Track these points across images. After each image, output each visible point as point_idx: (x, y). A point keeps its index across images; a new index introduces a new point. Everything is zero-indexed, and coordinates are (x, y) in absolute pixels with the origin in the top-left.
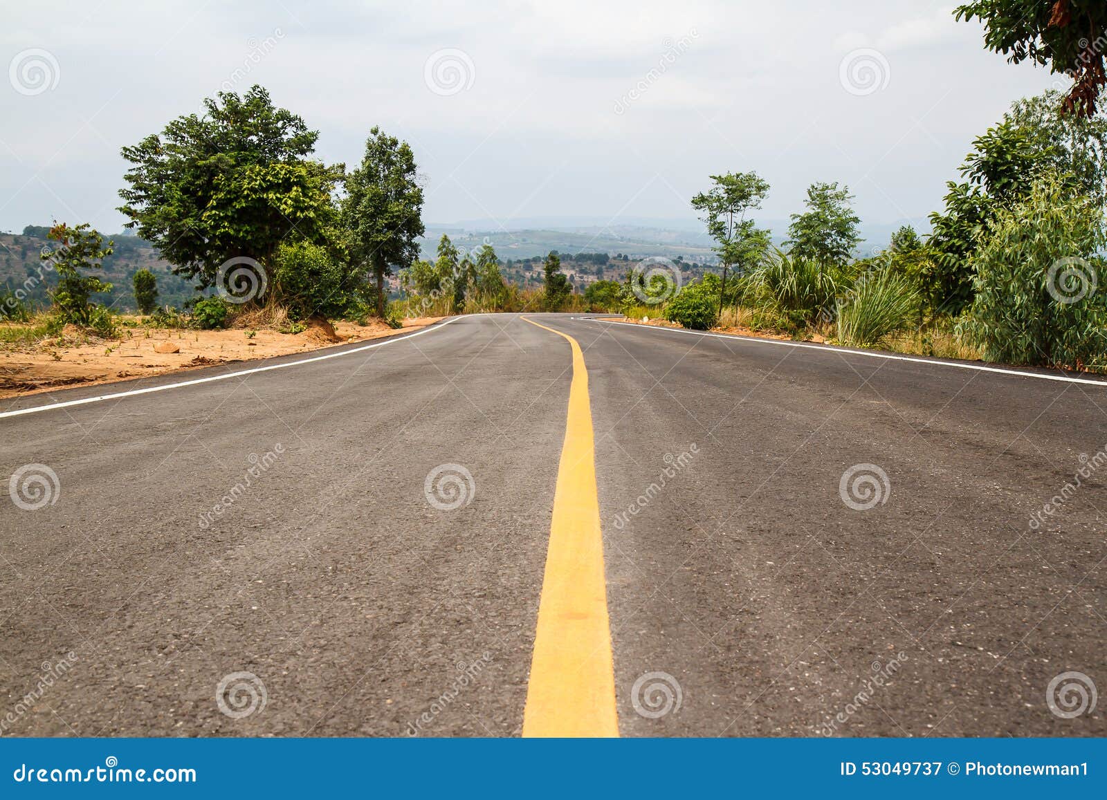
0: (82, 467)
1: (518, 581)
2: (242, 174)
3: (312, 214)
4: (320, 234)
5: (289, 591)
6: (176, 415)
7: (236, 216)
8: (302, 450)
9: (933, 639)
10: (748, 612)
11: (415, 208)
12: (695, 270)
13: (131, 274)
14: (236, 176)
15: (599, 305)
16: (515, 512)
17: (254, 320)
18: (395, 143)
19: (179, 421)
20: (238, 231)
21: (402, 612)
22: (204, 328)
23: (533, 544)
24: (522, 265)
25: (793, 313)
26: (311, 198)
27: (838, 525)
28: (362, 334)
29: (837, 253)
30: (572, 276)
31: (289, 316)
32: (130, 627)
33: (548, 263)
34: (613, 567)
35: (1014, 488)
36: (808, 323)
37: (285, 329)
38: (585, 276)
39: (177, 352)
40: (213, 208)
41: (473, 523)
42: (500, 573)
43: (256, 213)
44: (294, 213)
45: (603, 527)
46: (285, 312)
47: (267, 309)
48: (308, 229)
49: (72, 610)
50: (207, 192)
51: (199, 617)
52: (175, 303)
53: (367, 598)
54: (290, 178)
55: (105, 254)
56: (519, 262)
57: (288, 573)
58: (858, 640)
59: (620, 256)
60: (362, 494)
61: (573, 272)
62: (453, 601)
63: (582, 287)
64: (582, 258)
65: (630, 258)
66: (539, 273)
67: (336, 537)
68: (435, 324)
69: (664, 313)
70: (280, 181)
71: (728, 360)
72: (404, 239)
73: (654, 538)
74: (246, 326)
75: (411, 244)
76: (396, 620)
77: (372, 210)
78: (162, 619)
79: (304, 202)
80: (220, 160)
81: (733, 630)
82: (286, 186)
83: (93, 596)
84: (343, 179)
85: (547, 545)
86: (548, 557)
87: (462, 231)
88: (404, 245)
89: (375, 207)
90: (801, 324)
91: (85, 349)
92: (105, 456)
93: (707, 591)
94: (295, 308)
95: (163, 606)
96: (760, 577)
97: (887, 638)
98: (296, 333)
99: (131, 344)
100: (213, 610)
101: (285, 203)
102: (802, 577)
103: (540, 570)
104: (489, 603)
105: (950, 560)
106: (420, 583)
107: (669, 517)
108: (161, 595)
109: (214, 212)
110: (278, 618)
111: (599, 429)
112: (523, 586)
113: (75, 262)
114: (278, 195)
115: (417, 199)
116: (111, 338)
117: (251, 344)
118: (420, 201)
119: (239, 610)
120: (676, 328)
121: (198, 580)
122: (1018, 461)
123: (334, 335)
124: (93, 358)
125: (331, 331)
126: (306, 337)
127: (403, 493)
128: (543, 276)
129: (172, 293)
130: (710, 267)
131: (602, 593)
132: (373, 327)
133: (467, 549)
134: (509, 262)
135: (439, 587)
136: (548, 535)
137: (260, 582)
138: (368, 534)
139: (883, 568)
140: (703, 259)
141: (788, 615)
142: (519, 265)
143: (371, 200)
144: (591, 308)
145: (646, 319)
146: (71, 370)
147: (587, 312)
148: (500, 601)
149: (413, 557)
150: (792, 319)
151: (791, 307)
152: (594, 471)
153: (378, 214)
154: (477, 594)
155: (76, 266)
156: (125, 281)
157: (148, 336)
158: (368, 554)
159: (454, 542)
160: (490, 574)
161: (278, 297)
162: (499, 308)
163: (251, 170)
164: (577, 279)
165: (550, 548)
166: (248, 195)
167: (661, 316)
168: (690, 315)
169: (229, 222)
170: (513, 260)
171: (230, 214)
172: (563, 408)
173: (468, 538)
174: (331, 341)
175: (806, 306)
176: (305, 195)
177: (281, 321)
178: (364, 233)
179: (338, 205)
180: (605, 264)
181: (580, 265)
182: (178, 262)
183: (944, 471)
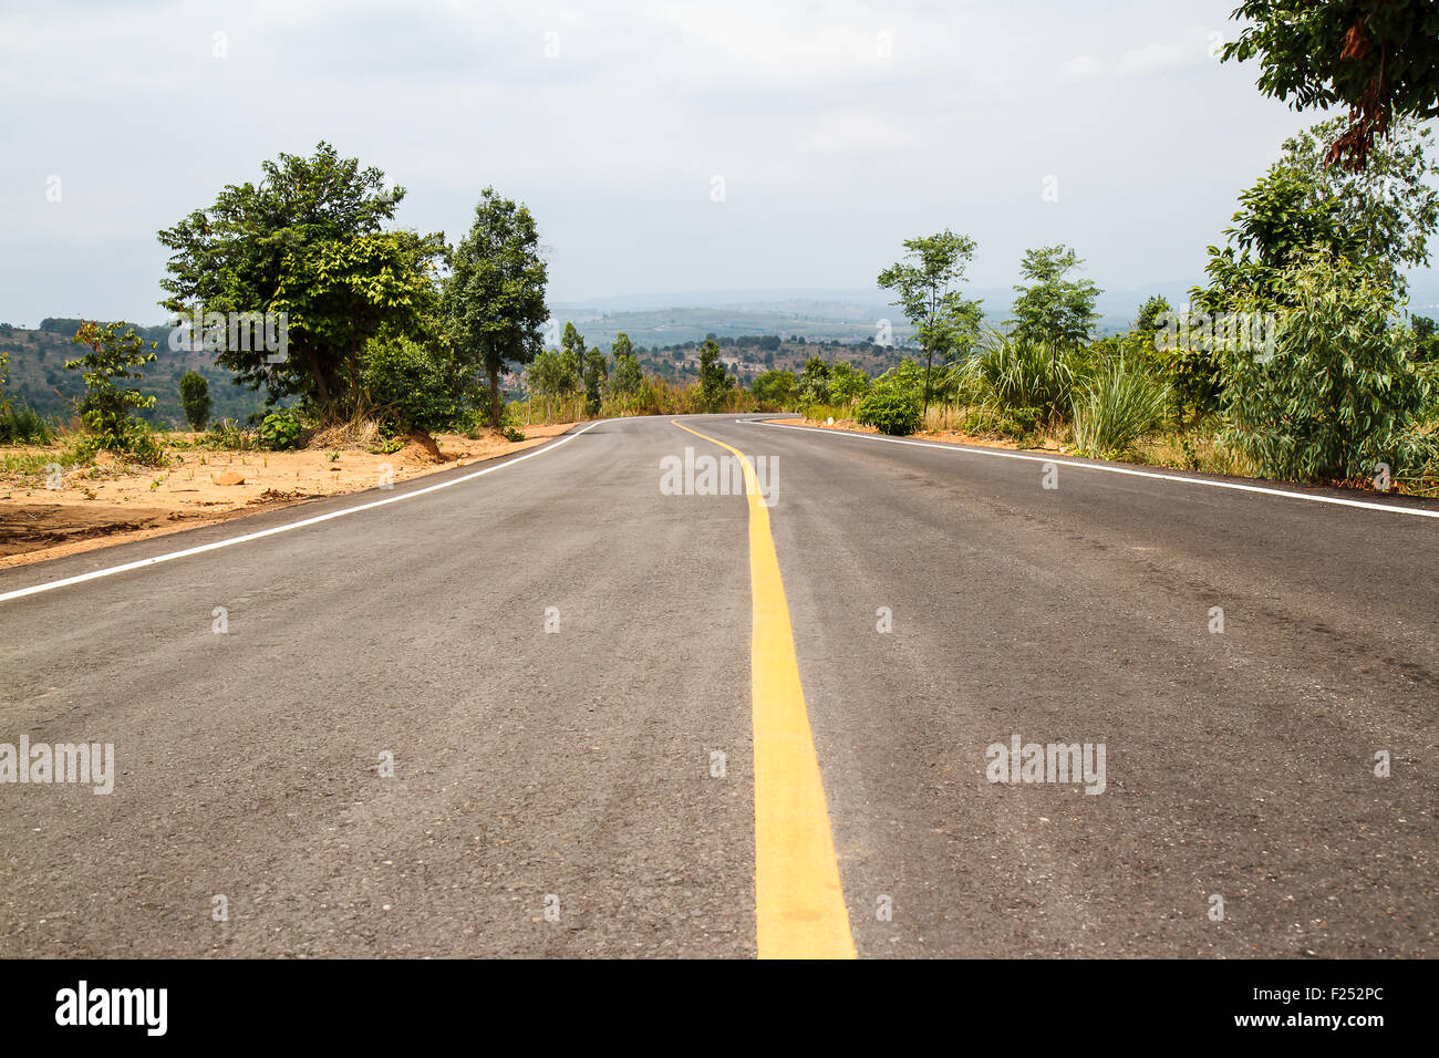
0: (138, 674)
1: (723, 856)
2: (317, 253)
3: (407, 301)
4: (420, 330)
5: (428, 877)
6: (251, 586)
7: (311, 307)
8: (419, 642)
9: (1275, 946)
10: (1028, 904)
11: (536, 289)
12: (889, 354)
13: (177, 375)
14: (310, 255)
15: (771, 402)
16: (706, 741)
17: (337, 437)
18: (511, 207)
19: (255, 595)
20: (314, 326)
21: (578, 912)
22: (274, 450)
23: (735, 794)
24: (671, 353)
25: (1019, 413)
26: (406, 282)
27: (1123, 755)
28: (473, 451)
29: (1074, 335)
30: (734, 366)
31: (382, 432)
32: (229, 942)
33: (704, 350)
34: (843, 834)
35: (1339, 688)
36: (1038, 424)
37: (376, 449)
38: (751, 365)
39: (242, 483)
40: (282, 296)
41: (653, 760)
42: (698, 843)
43: (336, 303)
44: (385, 301)
45: (821, 764)
46: (376, 427)
47: (353, 423)
48: (403, 321)
49: (150, 913)
50: (273, 278)
51: (317, 924)
52: (234, 414)
53: (531, 889)
54: (379, 256)
55: (146, 360)
56: (667, 349)
57: (424, 847)
58: (1177, 948)
59: (794, 338)
60: (503, 714)
61: (735, 360)
62: (642, 892)
63: (748, 379)
64: (745, 342)
65: (807, 341)
66: (693, 363)
67: (479, 785)
68: (564, 434)
69: (854, 414)
70: (367, 261)
71: (943, 484)
72: (524, 328)
73: (889, 780)
74: (326, 445)
75: (532, 335)
76: (572, 925)
77: (482, 292)
78: (268, 929)
79: (397, 286)
80: (285, 236)
81: (1012, 934)
82: (374, 267)
83: (175, 889)
84: (442, 252)
85: (752, 795)
86: (757, 814)
87: (593, 312)
88: (523, 335)
89: (485, 287)
90: (1028, 427)
91: (125, 482)
92: (166, 654)
93: (970, 869)
94: (389, 420)
95: (267, 907)
96: (1035, 844)
97: (1215, 945)
98: (390, 453)
99: (182, 473)
100: (333, 912)
101: (374, 289)
102: (1088, 843)
103: (748, 837)
104: (689, 894)
105: (1277, 810)
106: (596, 862)
107: (903, 746)
108: (264, 887)
109: (283, 302)
110: (419, 924)
111: (794, 602)
112: (731, 865)
113: (109, 371)
114: (365, 279)
115: (541, 278)
116: (157, 466)
117: (334, 469)
118: (542, 279)
119: (367, 910)
120: (870, 434)
121: (308, 861)
122: (1338, 643)
123: (439, 454)
124: (137, 494)
125: (433, 448)
126: (403, 458)
127: (556, 711)
128: (699, 366)
129: (229, 399)
130: (909, 349)
131: (834, 876)
132: (487, 440)
133: (651, 804)
134: (655, 349)
135: (621, 869)
136: (751, 777)
137: (389, 862)
138: (520, 781)
139: (1191, 825)
140: (900, 339)
141: (1079, 908)
142: (666, 353)
143: (481, 279)
144: (760, 407)
145: (830, 420)
146: (111, 513)
147: (755, 411)
148: (704, 890)
149: (579, 819)
150: (1019, 420)
151: (1016, 404)
152: (796, 670)
153: (491, 297)
154: (672, 880)
155: (109, 375)
156: (171, 385)
157: (204, 463)
158: (523, 814)
159: (631, 793)
160: (683, 844)
161: (367, 407)
162: (643, 410)
163: (328, 247)
164: (740, 368)
165: (757, 800)
166: (326, 280)
167: (849, 417)
168: (887, 416)
169: (303, 315)
170: (660, 346)
171: (304, 304)
172: (744, 566)
173: (648, 785)
174: (434, 461)
175: (1034, 403)
176: (398, 278)
177: (370, 438)
178: (473, 322)
179: (439, 286)
180: (775, 349)
181: (745, 351)
182: (240, 368)
183: (1246, 661)
